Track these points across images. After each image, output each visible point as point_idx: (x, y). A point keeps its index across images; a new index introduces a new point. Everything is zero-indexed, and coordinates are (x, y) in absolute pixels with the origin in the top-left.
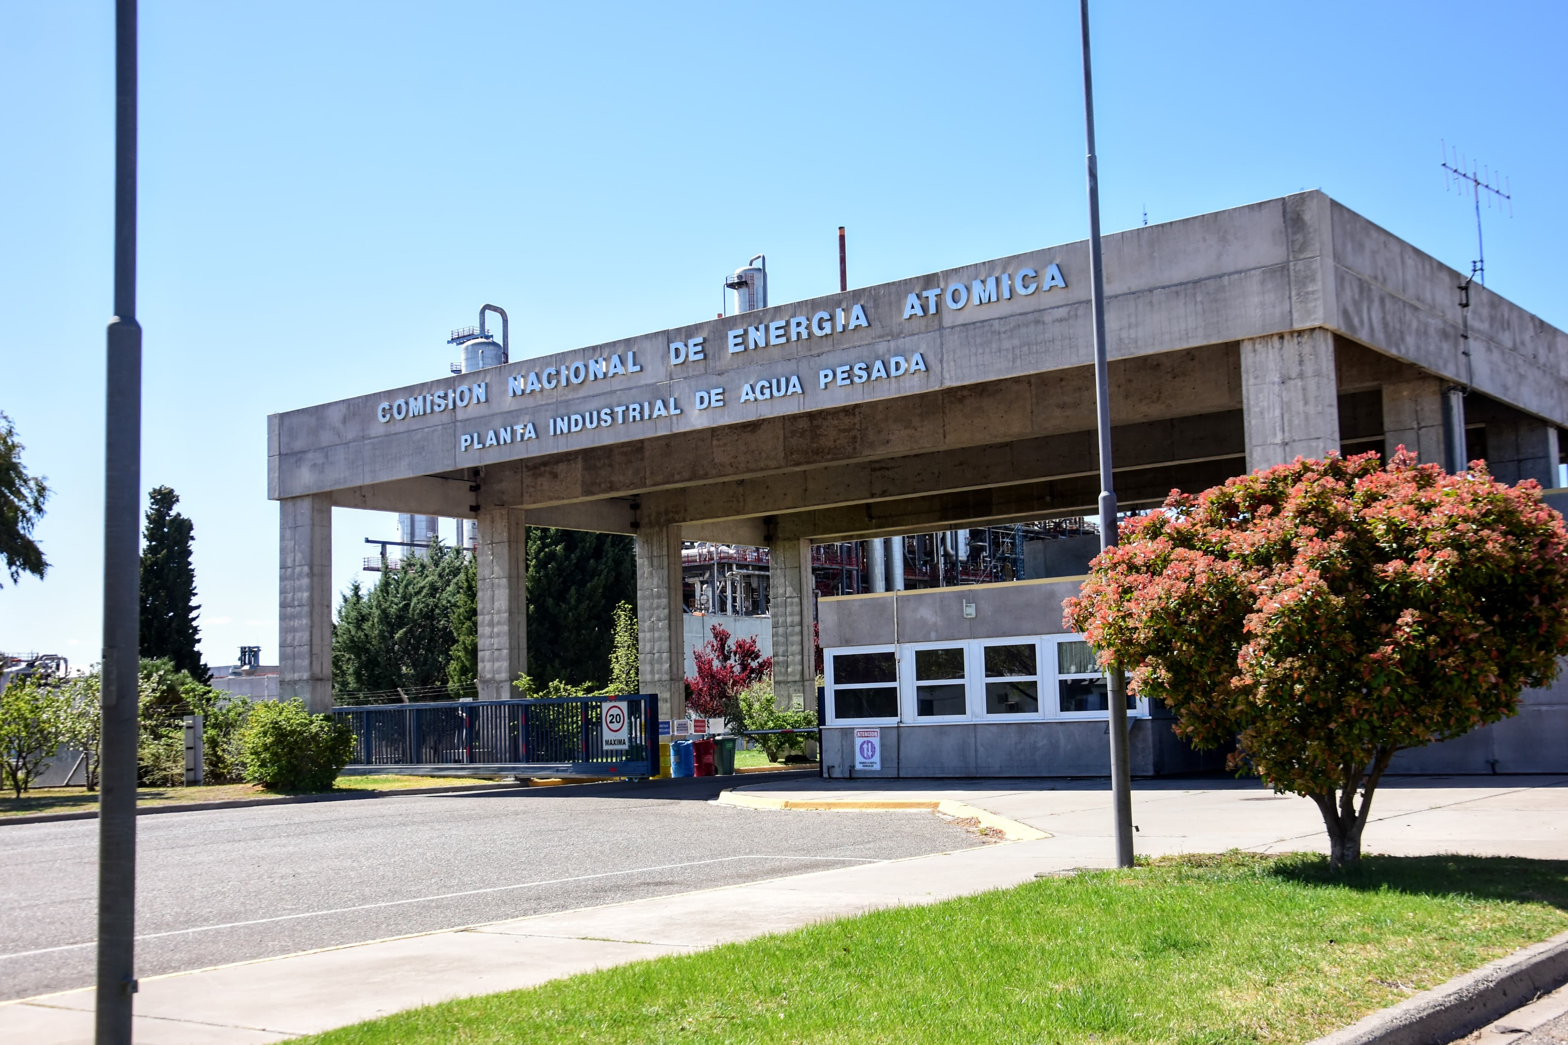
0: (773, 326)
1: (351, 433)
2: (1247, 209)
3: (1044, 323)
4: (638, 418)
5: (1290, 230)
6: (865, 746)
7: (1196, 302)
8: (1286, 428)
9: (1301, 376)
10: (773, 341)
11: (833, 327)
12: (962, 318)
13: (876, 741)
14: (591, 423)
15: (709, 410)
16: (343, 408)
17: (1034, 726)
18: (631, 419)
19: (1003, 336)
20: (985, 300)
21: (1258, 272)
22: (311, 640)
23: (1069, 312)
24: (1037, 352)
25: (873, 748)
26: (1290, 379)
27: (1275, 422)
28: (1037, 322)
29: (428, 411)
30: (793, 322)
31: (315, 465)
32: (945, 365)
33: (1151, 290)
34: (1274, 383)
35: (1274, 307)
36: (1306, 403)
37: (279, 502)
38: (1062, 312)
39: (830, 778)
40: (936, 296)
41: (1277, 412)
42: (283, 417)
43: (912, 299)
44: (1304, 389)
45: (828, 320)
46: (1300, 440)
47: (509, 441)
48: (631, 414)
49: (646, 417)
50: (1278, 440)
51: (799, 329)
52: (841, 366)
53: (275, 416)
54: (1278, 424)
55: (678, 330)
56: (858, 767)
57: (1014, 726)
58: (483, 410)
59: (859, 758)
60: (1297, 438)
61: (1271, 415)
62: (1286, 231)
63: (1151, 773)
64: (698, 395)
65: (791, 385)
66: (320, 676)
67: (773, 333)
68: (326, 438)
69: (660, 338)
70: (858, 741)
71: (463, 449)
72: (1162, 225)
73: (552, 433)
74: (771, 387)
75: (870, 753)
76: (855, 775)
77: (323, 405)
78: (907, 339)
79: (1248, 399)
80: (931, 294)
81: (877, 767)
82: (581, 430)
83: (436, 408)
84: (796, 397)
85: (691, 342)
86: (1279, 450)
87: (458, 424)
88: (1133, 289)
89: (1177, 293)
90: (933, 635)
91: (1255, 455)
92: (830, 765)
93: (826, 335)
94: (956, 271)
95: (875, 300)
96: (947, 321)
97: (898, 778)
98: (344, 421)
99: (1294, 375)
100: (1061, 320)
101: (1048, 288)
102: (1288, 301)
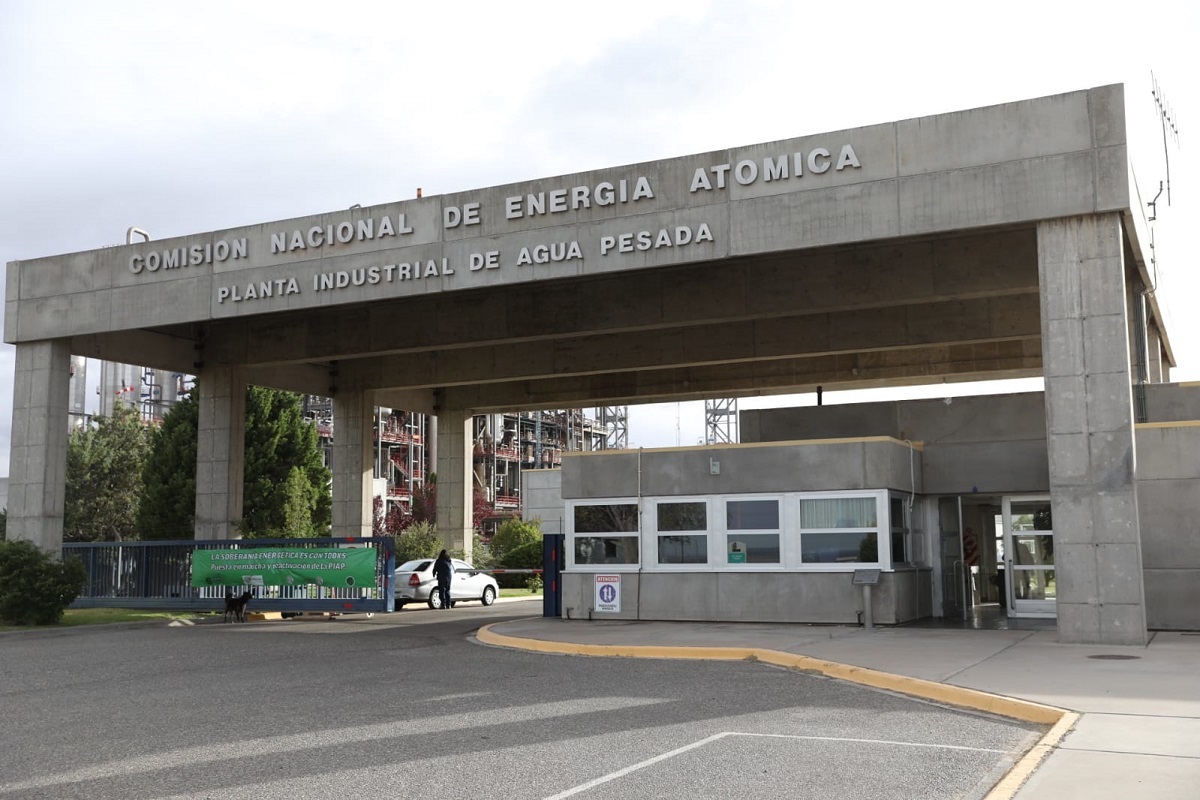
0: (553, 194)
1: (98, 282)
2: (1050, 100)
3: (836, 200)
4: (408, 276)
5: (1094, 120)
6: (605, 590)
7: (994, 185)
8: (1084, 304)
9: (1101, 256)
10: (553, 208)
11: (617, 197)
12: (749, 193)
13: (617, 586)
14: (358, 279)
15: (484, 272)
16: (91, 259)
17: (775, 575)
18: (401, 277)
19: (792, 210)
20: (776, 176)
21: (1061, 158)
22: (45, 479)
23: (862, 190)
24: (828, 227)
25: (613, 591)
26: (1088, 259)
27: (1073, 298)
28: (829, 199)
29: (184, 263)
30: (575, 191)
31: (57, 311)
32: (731, 236)
33: (948, 172)
34: (1072, 262)
35: (1077, 190)
36: (1105, 281)
37: (15, 346)
38: (856, 190)
39: (569, 618)
40: (725, 171)
41: (1075, 289)
42: (23, 264)
43: (700, 173)
44: (1104, 269)
45: (611, 191)
46: (1098, 316)
47: (269, 293)
48: (401, 272)
49: (417, 275)
50: (1076, 314)
51: (581, 198)
52: (623, 233)
53: (16, 263)
54: (1076, 300)
55: (453, 196)
56: (598, 609)
57: (756, 575)
58: (242, 264)
59: (598, 601)
60: (1094, 313)
61: (1069, 291)
62: (1091, 120)
63: (893, 622)
64: (472, 257)
65: (571, 250)
66: (52, 514)
67: (553, 201)
68: (71, 286)
69: (433, 202)
70: (599, 586)
71: (220, 300)
72: (961, 112)
73: (316, 288)
74: (549, 251)
75: (610, 597)
76: (594, 617)
77: (69, 255)
78: (693, 210)
79: (1045, 276)
80: (720, 169)
81: (617, 609)
82: (347, 286)
83: (192, 261)
84: (575, 262)
85: (466, 207)
86: (1077, 325)
87: (215, 277)
88: (929, 170)
89: (975, 175)
90: (676, 490)
91: (1051, 328)
92: (569, 607)
93: (609, 204)
94: (745, 148)
95: (660, 174)
96: (736, 193)
97: (638, 621)
98: (92, 270)
99: (1092, 255)
100: (854, 197)
101: (841, 168)
102: (1091, 185)
